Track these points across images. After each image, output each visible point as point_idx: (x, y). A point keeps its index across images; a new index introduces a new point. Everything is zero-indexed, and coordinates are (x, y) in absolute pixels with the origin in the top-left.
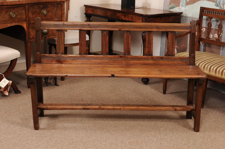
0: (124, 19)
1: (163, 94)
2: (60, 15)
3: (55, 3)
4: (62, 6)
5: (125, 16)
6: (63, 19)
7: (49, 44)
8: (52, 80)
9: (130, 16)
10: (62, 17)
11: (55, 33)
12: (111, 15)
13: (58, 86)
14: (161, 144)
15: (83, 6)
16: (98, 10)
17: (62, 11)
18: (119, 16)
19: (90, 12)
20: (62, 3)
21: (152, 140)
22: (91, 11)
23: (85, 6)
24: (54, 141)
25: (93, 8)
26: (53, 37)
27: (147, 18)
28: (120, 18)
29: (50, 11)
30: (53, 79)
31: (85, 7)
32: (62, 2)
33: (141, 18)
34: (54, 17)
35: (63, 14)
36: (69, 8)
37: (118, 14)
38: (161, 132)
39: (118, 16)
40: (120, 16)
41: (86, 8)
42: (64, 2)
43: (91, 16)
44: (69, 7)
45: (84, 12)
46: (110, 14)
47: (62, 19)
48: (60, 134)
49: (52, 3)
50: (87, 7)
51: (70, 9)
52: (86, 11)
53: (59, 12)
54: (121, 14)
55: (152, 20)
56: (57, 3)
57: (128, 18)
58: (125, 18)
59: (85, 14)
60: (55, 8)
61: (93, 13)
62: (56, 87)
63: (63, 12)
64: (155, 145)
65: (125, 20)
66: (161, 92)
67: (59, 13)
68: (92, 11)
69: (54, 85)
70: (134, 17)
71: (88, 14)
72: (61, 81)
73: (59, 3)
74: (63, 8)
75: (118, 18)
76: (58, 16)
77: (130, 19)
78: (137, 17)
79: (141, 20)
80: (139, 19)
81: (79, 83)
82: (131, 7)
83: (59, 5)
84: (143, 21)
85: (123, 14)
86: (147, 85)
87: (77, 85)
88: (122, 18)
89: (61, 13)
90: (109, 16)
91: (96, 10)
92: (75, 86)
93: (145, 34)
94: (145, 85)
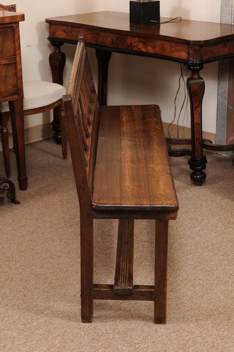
0: (143, 50)
2: (12, 50)
4: (14, 31)
5: (145, 44)
6: (17, 58)
8: (6, 193)
9: (158, 44)
10: (15, 55)
11: (3, 90)
12: (113, 42)
13: (19, 203)
15: (44, 20)
16: (81, 30)
17: (14, 42)
18: (131, 44)
19: (61, 34)
20: (13, 25)
22: (63, 33)
23: (48, 21)
25: (67, 26)
27: (197, 48)
28: (134, 49)
30: (6, 190)
31: (48, 24)
32: (14, 23)
33: (184, 47)
35: (17, 48)
37: (130, 40)
39: (129, 44)
40: (133, 44)
41: (50, 26)
42: (18, 23)
43: (63, 44)
45: (47, 35)
46: (109, 40)
47: (16, 60)
50: (52, 24)
52: (52, 33)
53: (9, 45)
54: (136, 39)
55: (207, 52)
56: (4, 26)
57: (154, 48)
58: (146, 48)
59: (50, 39)
61: (67, 37)
62: (14, 206)
63: (17, 45)
65: (147, 53)
67: (9, 47)
68: (65, 32)
69: (9, 202)
70: (167, 45)
71: (55, 38)
72: (20, 191)
73: (8, 26)
74: (16, 36)
75: (129, 49)
76: (8, 54)
77: (158, 50)
78: (175, 46)
79: (184, 52)
80: (179, 50)
81: (60, 194)
82: (152, 21)
83: (9, 31)
84: (188, 53)
85: (142, 40)
86: (202, 186)
87: (57, 199)
88: (140, 47)
89: (13, 47)
90: (108, 45)
91: (76, 31)
92: (55, 201)
93: (195, 81)
94: (198, 187)
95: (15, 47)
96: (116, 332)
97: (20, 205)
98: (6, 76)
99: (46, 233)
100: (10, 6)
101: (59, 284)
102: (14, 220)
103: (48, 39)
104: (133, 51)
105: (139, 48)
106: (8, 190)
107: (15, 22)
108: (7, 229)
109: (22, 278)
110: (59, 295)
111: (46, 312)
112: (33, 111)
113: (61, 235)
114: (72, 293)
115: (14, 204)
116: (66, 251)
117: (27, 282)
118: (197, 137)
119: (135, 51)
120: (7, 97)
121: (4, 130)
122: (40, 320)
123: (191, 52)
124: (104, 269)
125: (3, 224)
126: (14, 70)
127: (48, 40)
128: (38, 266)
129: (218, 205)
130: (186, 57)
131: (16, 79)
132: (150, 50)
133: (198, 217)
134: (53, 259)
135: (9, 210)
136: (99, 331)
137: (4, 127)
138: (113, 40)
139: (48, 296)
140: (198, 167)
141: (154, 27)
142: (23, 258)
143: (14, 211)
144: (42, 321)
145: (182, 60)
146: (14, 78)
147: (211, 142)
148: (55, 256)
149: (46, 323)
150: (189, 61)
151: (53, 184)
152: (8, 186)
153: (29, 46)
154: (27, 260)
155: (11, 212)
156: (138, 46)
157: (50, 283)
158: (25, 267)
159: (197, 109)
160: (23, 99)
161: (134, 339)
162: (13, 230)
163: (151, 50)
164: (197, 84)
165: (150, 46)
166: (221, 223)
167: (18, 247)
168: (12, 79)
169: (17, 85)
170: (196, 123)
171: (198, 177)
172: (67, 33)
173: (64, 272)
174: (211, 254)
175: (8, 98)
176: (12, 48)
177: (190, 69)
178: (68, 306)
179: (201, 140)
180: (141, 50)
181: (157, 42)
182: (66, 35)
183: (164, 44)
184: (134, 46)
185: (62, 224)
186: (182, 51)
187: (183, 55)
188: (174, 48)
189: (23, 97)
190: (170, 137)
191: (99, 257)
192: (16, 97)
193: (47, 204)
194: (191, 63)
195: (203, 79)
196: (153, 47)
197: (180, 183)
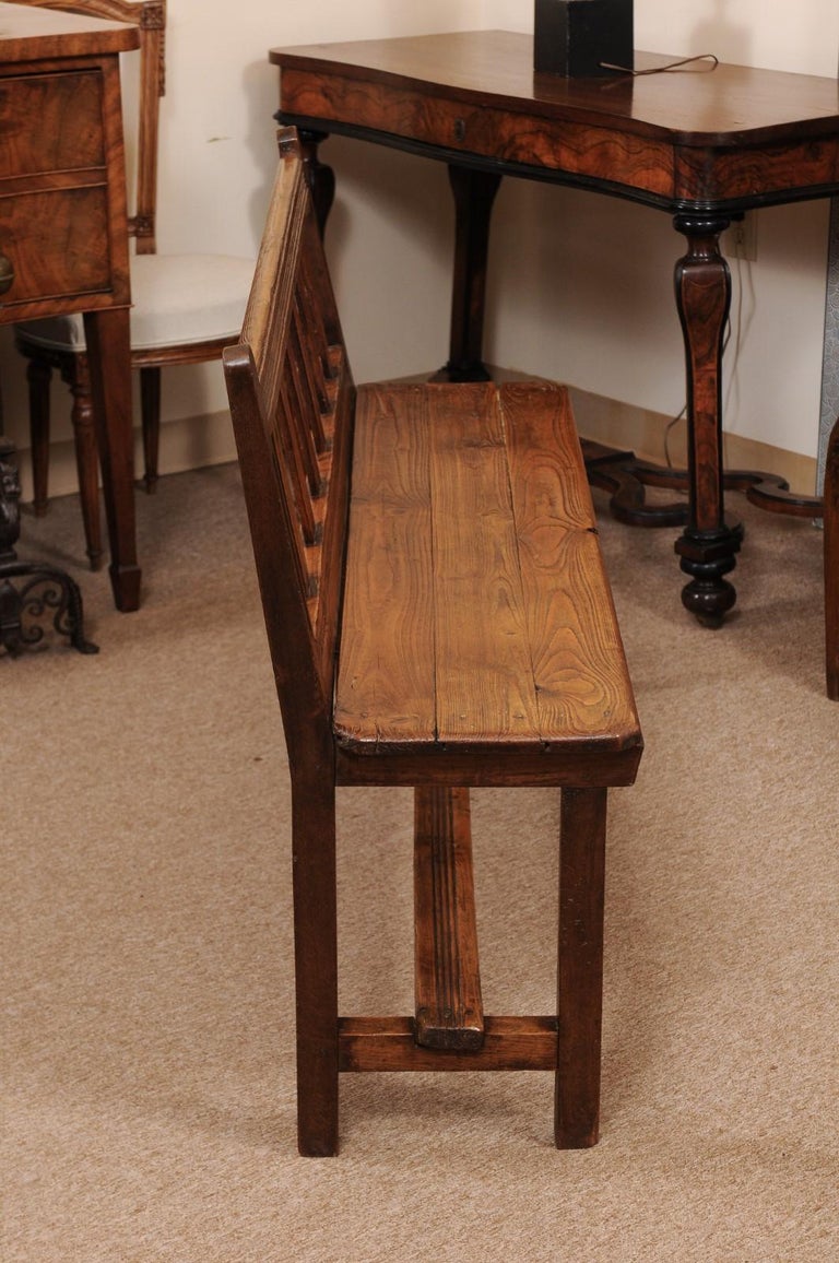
0: (548, 160)
1: (825, 699)
2: (93, 147)
3: (51, 66)
4: (100, 81)
5: (554, 141)
6: (112, 174)
7: (27, 348)
8: (51, 611)
9: (589, 144)
10: (103, 160)
11: (58, 277)
12: (458, 132)
13: (95, 650)
14: (774, 1068)
15: (266, 56)
16: (372, 91)
17: (101, 119)
18: (512, 140)
19: (314, 104)
20: (98, 62)
21: (714, 1043)
22: (321, 98)
23: (283, 61)
24: (46, 1059)
25: (330, 74)
26: (43, 306)
27: (705, 156)
28: (522, 156)
29: (21, 125)
30: (52, 605)
31: (276, 69)
32: (100, 55)
33: (667, 153)
34: (45, 163)
35: (111, 138)
36: (162, 82)
37: (509, 127)
38: (788, 986)
39: (507, 138)
40: (518, 141)
41: (282, 77)
42: (115, 55)
43: (325, 136)
44: (162, 69)
45: (275, 105)
46: (449, 124)
47: (105, 179)
48: (94, 1011)
49: (32, 69)
50: (291, 67)
51: (168, 86)
52: (288, 97)
53: (82, 129)
54: (528, 124)
55: (742, 171)
56: (66, 65)
57: (579, 153)
58: (556, 153)
59: (283, 117)
60: (53, 108)
61: (333, 114)
62: (77, 658)
63: (111, 129)
64: (736, 1076)
65: (560, 170)
66: (815, 687)
67: (84, 136)
68: (326, 95)
69: (65, 645)
70: (618, 147)
71: (299, 116)
72: (117, 613)
73: (80, 64)
74: (109, 100)
75: (507, 155)
76: (79, 157)
77: (589, 164)
78: (638, 149)
79: (663, 169)
80: (651, 162)
81: (238, 630)
82: (603, 64)
83: (83, 82)
84: (676, 175)
85: (544, 125)
86: (721, 631)
87: (223, 646)
88: (538, 153)
89: (97, 136)
90: (444, 141)
91: (358, 91)
92: (214, 650)
93: (698, 270)
94: (707, 633)
95: (104, 137)
96: (232, 1063)
97: (95, 656)
98: (70, 231)
99: (142, 747)
100: (147, 5)
101: (115, 904)
102: (56, 704)
103: (276, 117)
104: (517, 162)
105: (535, 155)
106: (59, 604)
107: (104, 51)
108: (24, 728)
109: (8, 879)
110: (101, 939)
111: (38, 987)
112: (185, 352)
113: (187, 756)
114: (145, 937)
115: (78, 654)
116: (182, 807)
117: (19, 892)
118: (703, 462)
119: (522, 164)
120: (72, 298)
121: (84, 410)
122: (9, 1011)
123: (685, 171)
124: (279, 870)
125: (19, 712)
126: (99, 212)
127: (276, 121)
128: (71, 847)
129: (747, 692)
130: (669, 188)
131: (105, 241)
132: (570, 162)
133: (662, 730)
134: (129, 827)
135: (56, 670)
136: (181, 1055)
137: (81, 400)
138: (459, 124)
139: (66, 937)
140: (706, 563)
141: (609, 87)
142: (36, 820)
143: (70, 675)
144: (14, 1013)
145: (658, 195)
146: (98, 237)
147: (784, 486)
148: (140, 819)
149: (25, 1020)
150: (678, 200)
151: (232, 597)
152: (59, 595)
153: (215, 139)
154: (45, 825)
155: (60, 676)
156: (533, 146)
157: (89, 901)
158: (31, 846)
159: (705, 364)
160: (128, 309)
161: (281, 1087)
162: (43, 732)
163: (571, 160)
164: (703, 279)
165: (570, 148)
166: (728, 751)
167: (34, 784)
168: (91, 241)
169: (109, 262)
170: (699, 413)
171: (707, 597)
172: (332, 101)
173: (146, 870)
174: (649, 848)
175: (78, 302)
176: (93, 140)
177: (680, 228)
178: (115, 974)
179: (717, 472)
180: (540, 161)
181: (587, 134)
182: (329, 104)
183: (609, 142)
184: (521, 147)
185: (204, 723)
186: (658, 165)
187: (660, 181)
188: (636, 156)
189: (128, 301)
190: (669, 464)
191: (277, 834)
192: (106, 301)
193: (183, 660)
194: (684, 209)
195: (724, 263)
196: (576, 151)
197: (653, 615)
